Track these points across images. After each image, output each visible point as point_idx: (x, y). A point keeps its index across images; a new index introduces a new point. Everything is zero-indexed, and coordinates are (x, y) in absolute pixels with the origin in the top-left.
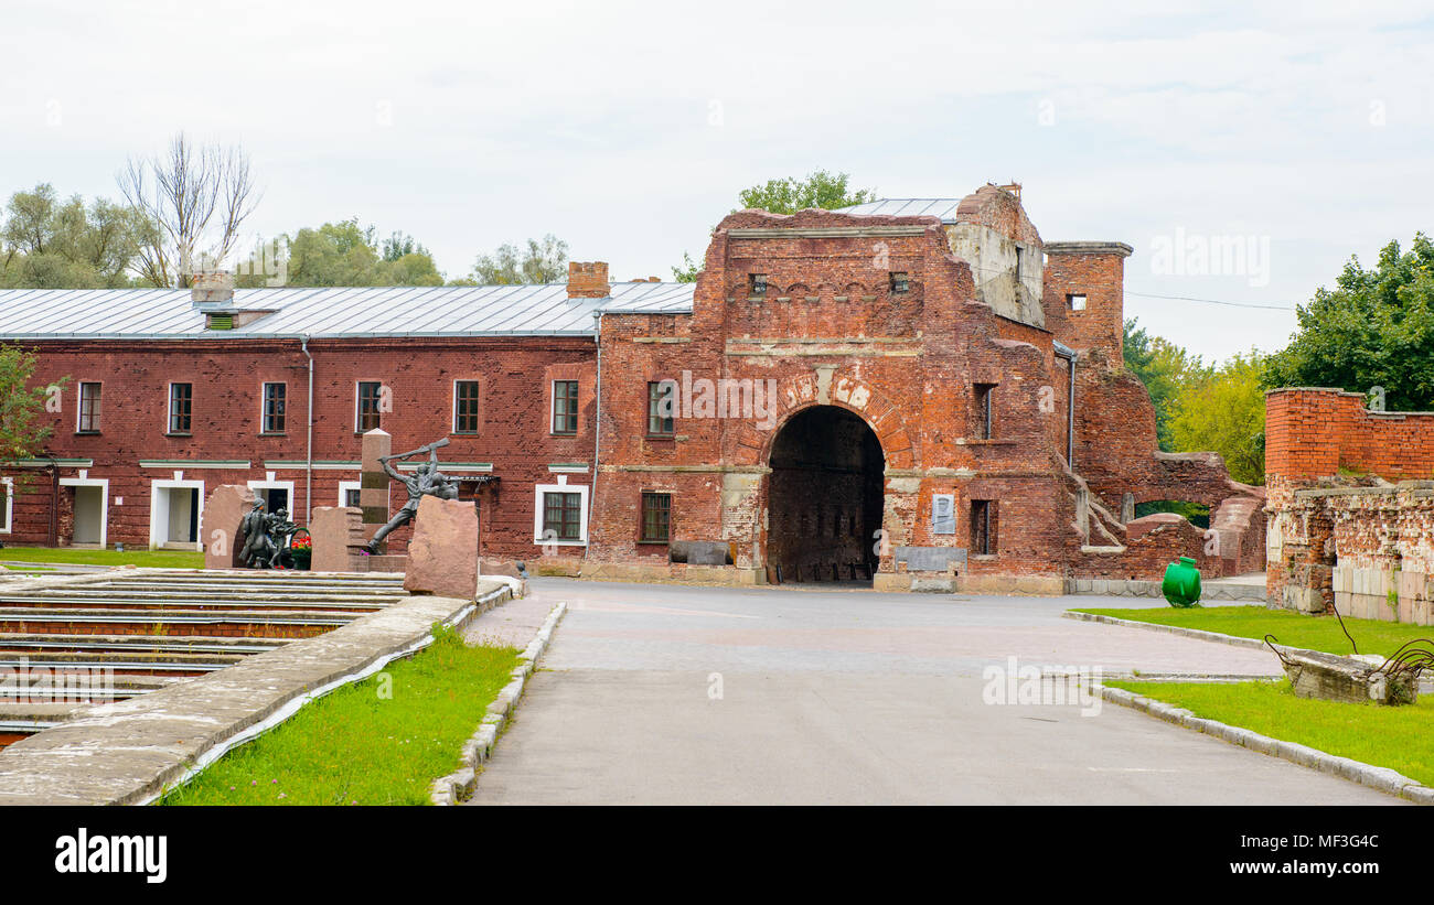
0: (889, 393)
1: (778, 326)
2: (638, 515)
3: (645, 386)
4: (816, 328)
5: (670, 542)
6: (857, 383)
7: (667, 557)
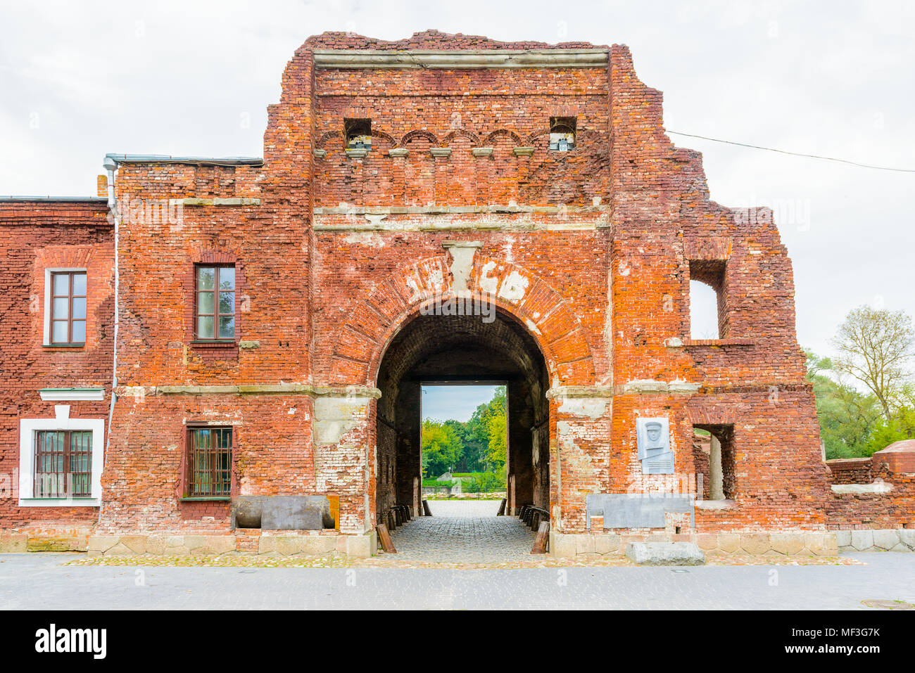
0: (556, 281)
1: (389, 191)
2: (181, 459)
3: (189, 269)
4: (447, 193)
5: (234, 499)
6: (509, 269)
7: (229, 520)
